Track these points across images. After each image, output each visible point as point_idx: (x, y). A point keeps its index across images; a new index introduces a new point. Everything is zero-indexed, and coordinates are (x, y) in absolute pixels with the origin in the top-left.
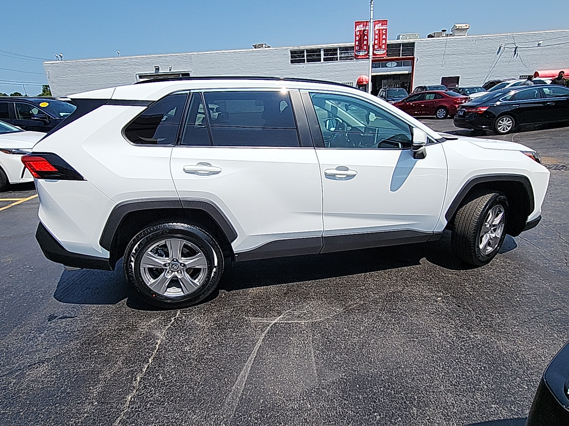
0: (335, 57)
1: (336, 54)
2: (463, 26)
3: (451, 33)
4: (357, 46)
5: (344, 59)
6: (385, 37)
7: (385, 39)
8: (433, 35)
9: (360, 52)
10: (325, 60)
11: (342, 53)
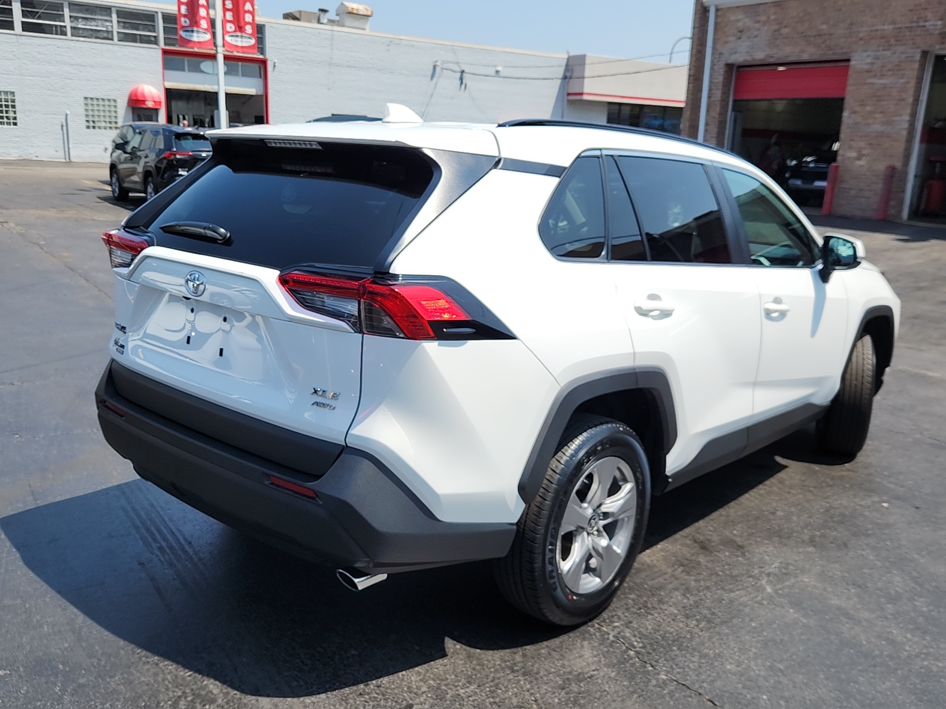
0: (56, 26)
1: (61, 17)
2: (361, 8)
3: (337, 18)
4: (185, 16)
5: (85, 34)
6: (251, 9)
7: (252, 13)
8: (298, 15)
9: (192, 31)
10: (26, 27)
11: (76, 18)
